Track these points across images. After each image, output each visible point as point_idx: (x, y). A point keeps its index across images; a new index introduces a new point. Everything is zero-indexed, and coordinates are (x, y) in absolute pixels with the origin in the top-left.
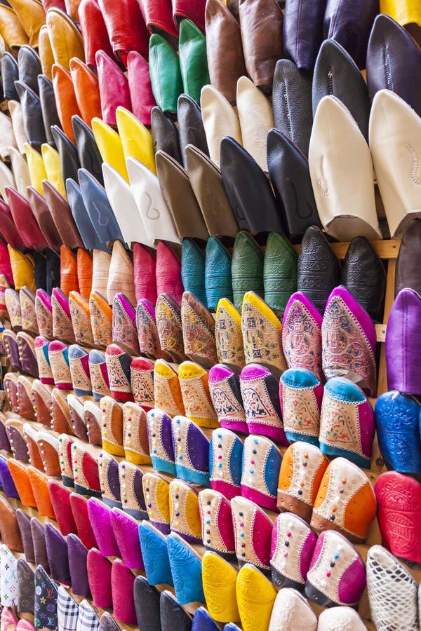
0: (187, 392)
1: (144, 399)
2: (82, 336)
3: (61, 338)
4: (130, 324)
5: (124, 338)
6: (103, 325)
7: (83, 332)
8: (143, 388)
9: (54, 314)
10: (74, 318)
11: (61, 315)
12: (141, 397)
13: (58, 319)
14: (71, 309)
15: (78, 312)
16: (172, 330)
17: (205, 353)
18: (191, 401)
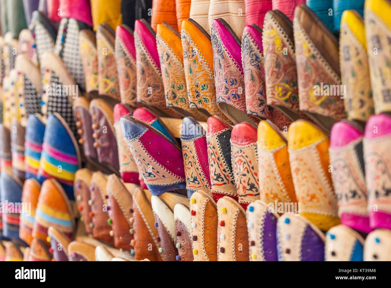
0: (298, 170)
1: (248, 192)
2: (175, 97)
3: (148, 103)
4: (234, 67)
5: (227, 93)
6: (200, 74)
7: (175, 90)
8: (245, 172)
9: (139, 64)
10: (163, 66)
11: (147, 64)
12: (244, 188)
13: (143, 72)
14: (160, 52)
15: (168, 57)
16: (285, 70)
17: (329, 108)
18: (304, 185)
